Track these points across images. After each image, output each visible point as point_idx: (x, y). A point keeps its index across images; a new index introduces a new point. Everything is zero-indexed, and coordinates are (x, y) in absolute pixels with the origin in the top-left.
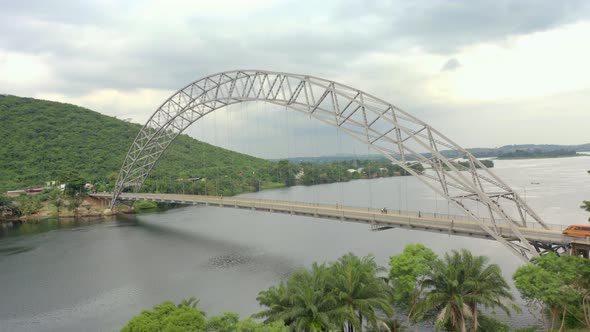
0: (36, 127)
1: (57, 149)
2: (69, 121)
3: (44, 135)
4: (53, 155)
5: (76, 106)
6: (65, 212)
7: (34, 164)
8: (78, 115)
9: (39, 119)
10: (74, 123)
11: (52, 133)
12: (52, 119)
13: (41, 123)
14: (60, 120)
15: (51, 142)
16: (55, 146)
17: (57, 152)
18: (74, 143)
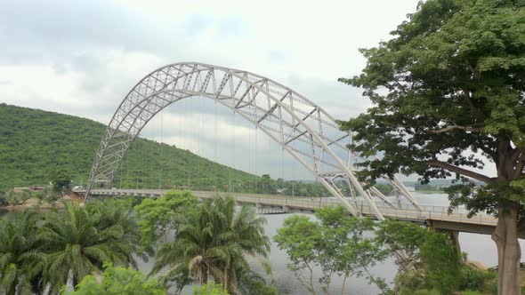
0: (52, 135)
1: (65, 155)
2: (82, 133)
3: (58, 143)
4: (62, 159)
5: (92, 121)
6: (45, 204)
7: (43, 166)
8: (91, 127)
9: (57, 130)
10: (87, 134)
11: (65, 141)
12: (67, 130)
13: (57, 133)
14: (75, 131)
15: (62, 148)
16: (65, 152)
17: (65, 158)
18: (82, 151)
